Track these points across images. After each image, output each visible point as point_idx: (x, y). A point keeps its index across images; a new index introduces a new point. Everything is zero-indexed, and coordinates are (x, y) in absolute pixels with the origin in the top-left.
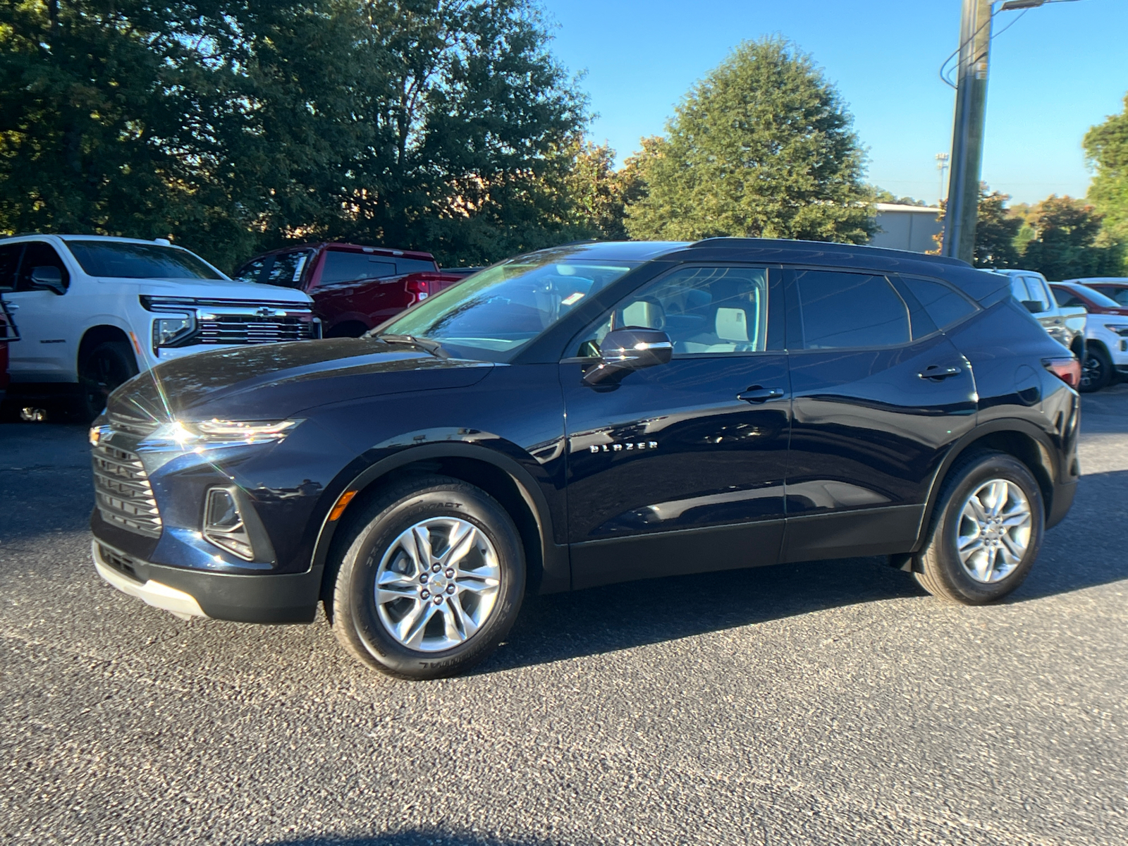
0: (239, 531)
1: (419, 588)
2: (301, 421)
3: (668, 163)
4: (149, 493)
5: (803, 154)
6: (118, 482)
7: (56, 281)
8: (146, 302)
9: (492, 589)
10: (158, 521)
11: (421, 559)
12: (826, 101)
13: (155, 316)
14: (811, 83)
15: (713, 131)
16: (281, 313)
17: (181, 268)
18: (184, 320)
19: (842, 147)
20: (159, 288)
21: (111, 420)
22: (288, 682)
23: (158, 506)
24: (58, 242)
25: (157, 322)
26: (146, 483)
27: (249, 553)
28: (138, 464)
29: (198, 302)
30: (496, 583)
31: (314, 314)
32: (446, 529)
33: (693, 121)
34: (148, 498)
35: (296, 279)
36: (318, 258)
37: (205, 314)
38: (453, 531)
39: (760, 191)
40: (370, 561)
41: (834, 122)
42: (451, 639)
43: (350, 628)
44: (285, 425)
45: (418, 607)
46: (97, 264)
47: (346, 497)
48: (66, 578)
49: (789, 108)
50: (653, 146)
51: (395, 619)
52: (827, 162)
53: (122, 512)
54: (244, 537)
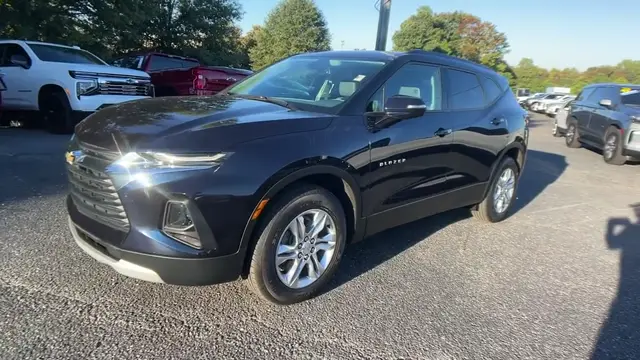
0: (191, 230)
1: (297, 253)
2: (230, 154)
3: (265, 35)
4: (118, 201)
5: (312, 34)
6: (92, 191)
7: (24, 63)
8: (72, 74)
9: (332, 248)
10: (126, 220)
11: (300, 236)
12: (319, 16)
13: (77, 81)
14: (315, 9)
15: (281, 24)
16: (137, 81)
17: (85, 59)
18: (92, 84)
19: (324, 33)
20: (78, 68)
21: (81, 147)
22: (216, 314)
23: (125, 210)
24: (24, 44)
25: (78, 84)
26: (116, 195)
27: (197, 244)
28: (108, 181)
29: (98, 75)
30: (334, 243)
31: (152, 82)
32: (311, 216)
33: (274, 20)
34: (118, 205)
35: (139, 67)
36: (149, 59)
37: (102, 81)
38: (315, 217)
39: (297, 46)
40: (274, 242)
41: (321, 24)
42: (312, 278)
43: (261, 282)
44: (219, 156)
45: (296, 264)
46: (45, 56)
47: (262, 204)
48: (49, 232)
49: (307, 17)
50: (256, 28)
51: (285, 272)
52: (319, 39)
53: (94, 210)
54: (195, 234)
